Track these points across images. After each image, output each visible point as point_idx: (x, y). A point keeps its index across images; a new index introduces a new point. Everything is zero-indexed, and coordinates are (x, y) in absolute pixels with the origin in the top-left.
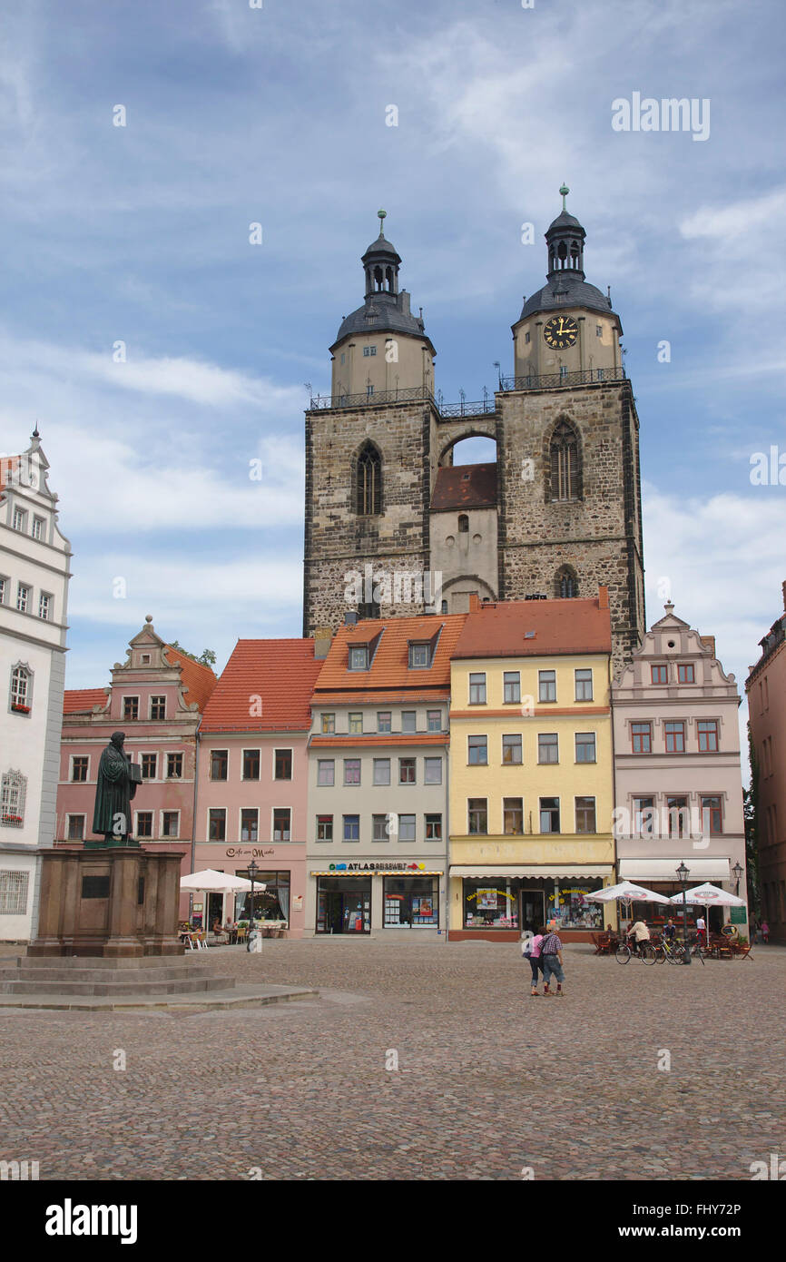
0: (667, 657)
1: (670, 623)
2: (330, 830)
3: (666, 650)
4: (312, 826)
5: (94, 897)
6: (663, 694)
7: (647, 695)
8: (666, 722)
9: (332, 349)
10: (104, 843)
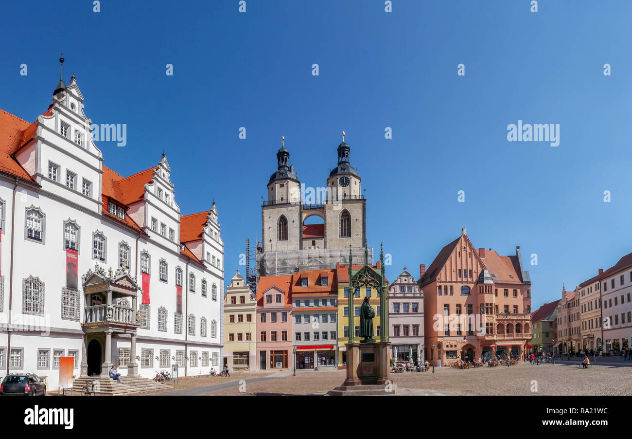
0: (405, 284)
1: (405, 274)
2: (300, 337)
3: (404, 282)
4: (294, 336)
5: (368, 361)
6: (402, 295)
7: (398, 295)
8: (404, 303)
9: (268, 185)
10: (365, 341)
